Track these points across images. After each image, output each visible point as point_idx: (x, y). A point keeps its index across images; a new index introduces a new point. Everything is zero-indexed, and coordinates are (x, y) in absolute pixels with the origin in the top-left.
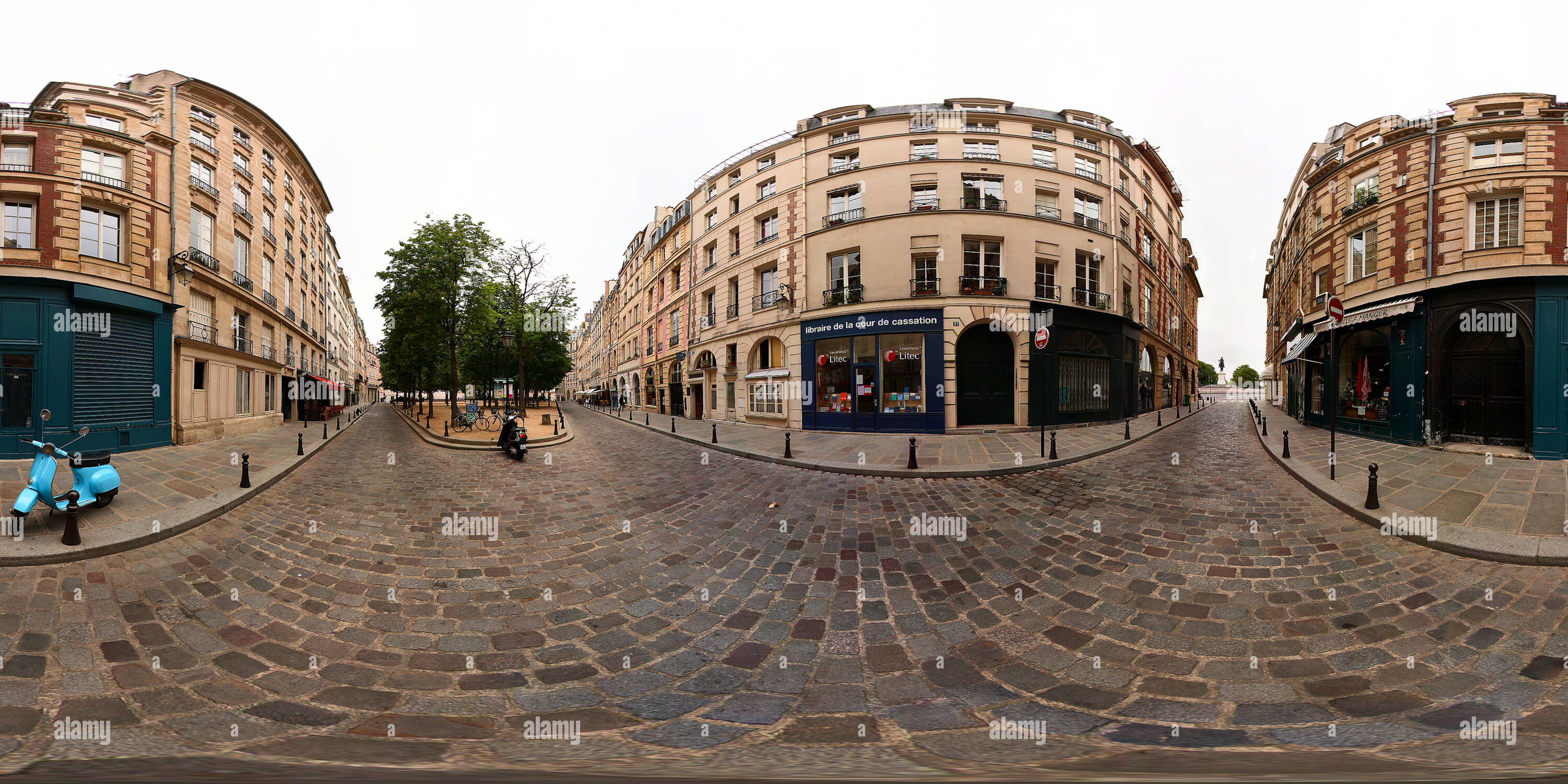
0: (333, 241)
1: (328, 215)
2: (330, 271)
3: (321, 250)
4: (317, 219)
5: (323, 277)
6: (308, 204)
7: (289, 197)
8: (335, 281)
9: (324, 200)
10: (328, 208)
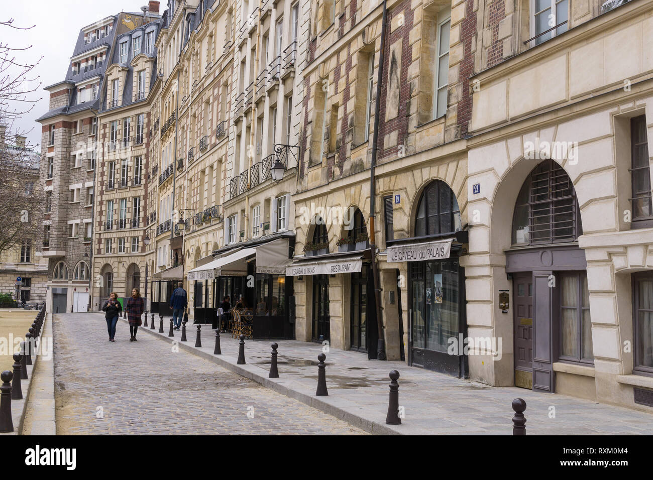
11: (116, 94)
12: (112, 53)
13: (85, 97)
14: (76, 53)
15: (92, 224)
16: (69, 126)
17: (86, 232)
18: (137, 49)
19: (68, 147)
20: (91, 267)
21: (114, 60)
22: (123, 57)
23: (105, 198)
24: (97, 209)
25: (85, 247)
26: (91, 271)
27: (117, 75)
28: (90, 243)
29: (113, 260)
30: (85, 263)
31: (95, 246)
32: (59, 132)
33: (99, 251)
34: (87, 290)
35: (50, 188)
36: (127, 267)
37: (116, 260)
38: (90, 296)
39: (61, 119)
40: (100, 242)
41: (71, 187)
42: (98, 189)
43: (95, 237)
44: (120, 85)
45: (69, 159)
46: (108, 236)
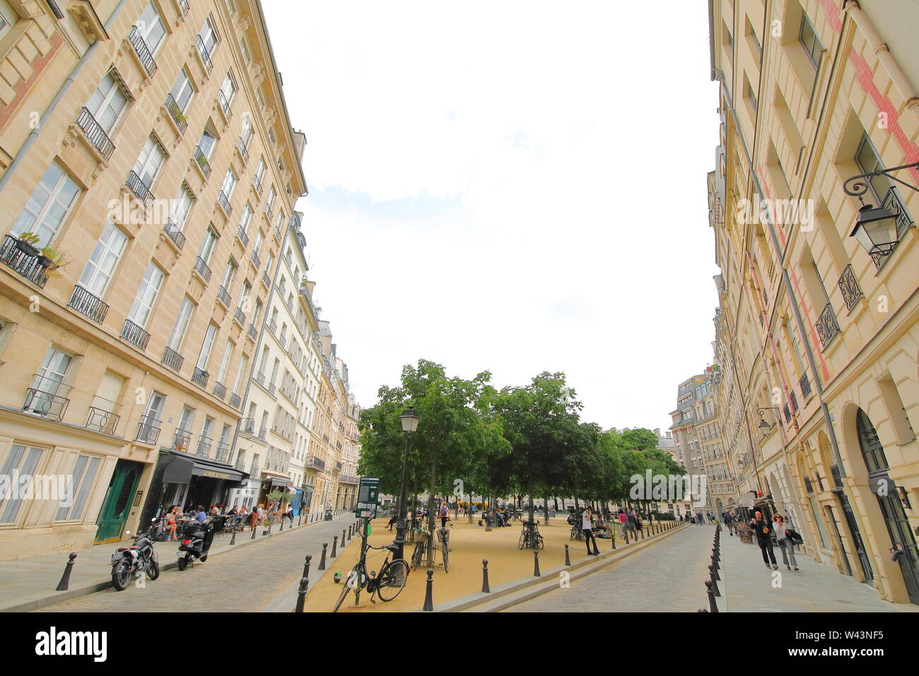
0: (300, 242)
1: (300, 199)
2: (281, 292)
3: (273, 256)
4: (280, 203)
5: (265, 301)
6: (270, 178)
7: (238, 167)
8: (289, 307)
9: (298, 174)
10: (302, 188)
11: (700, 413)
12: (694, 394)
13: (688, 416)
14: (679, 396)
16: (684, 430)
18: (705, 393)
19: (685, 440)
21: (696, 398)
22: (699, 396)
23: (708, 464)
24: (706, 470)
27: (698, 405)
32: (680, 433)
35: (682, 460)
39: (679, 428)
41: (692, 459)
42: (704, 460)
44: (701, 409)
45: (687, 446)
46: (715, 483)
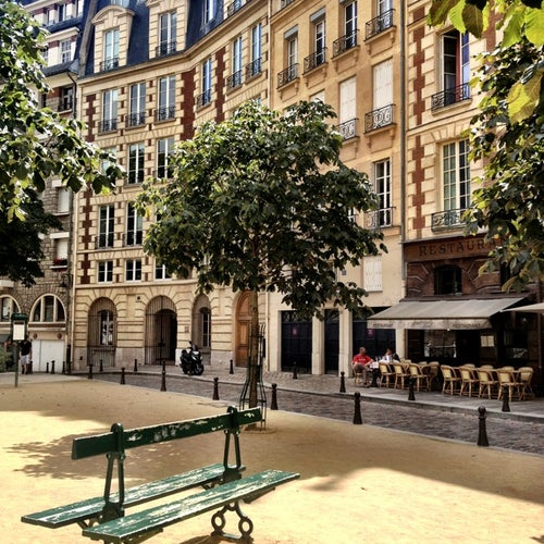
15: (70, 240)
17: (56, 253)
20: (68, 303)
23: (95, 201)
24: (79, 218)
25: (55, 274)
26: (68, 309)
28: (65, 269)
29: (115, 292)
30: (55, 297)
31: (77, 272)
33: (85, 279)
34: (60, 337)
36: (146, 302)
37: (122, 291)
38: (69, 346)
40: (86, 265)
43: (76, 260)
46: (103, 256)
